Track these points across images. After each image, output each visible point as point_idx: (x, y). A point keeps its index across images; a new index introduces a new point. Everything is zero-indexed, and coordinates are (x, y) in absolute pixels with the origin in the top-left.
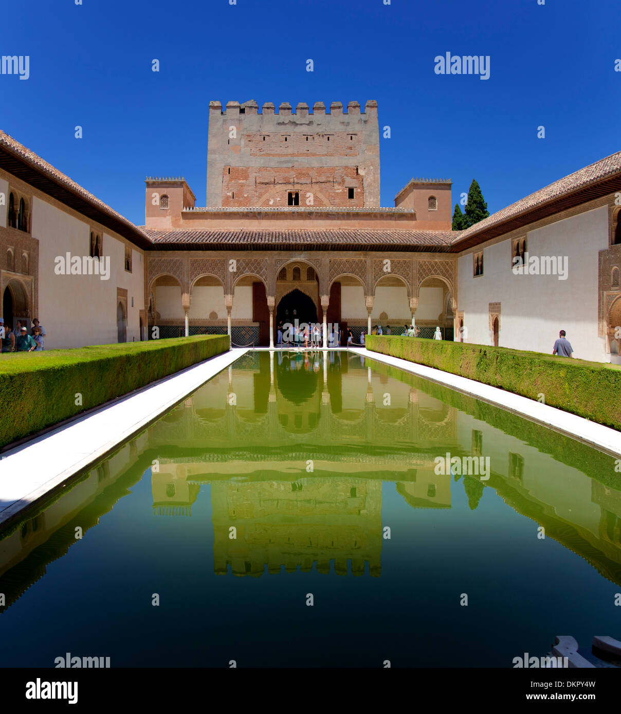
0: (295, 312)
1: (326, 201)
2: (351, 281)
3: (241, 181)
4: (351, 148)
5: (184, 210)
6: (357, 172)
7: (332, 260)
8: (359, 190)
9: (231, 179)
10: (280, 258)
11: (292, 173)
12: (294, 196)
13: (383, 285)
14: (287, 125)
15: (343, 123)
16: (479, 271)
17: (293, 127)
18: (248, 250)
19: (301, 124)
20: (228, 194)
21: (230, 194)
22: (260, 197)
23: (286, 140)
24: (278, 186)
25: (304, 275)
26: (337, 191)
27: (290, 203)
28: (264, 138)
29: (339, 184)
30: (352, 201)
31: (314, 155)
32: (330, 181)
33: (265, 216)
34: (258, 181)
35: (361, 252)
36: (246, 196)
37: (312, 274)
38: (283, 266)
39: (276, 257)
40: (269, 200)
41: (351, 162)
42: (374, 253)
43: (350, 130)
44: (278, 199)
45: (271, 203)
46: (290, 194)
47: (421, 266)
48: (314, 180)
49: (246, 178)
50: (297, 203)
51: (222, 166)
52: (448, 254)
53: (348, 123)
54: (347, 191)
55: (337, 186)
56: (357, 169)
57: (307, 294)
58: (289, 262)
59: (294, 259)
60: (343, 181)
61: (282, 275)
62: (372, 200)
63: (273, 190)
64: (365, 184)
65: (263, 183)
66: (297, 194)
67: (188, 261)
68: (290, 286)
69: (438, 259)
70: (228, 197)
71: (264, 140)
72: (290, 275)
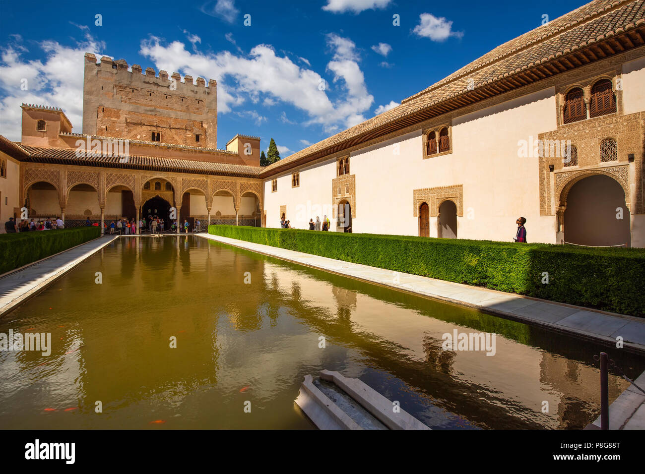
0: (156, 211)
1: (180, 141)
2: (197, 192)
3: (113, 119)
4: (198, 109)
5: (62, 134)
6: (202, 126)
7: (184, 179)
8: (203, 137)
9: (105, 116)
10: (146, 175)
11: (155, 119)
12: (156, 135)
13: (218, 195)
14: (151, 85)
15: (193, 91)
16: (275, 188)
17: (156, 87)
18: (119, 167)
19: (162, 86)
20: (102, 127)
21: (104, 127)
22: (129, 132)
23: (150, 95)
24: (144, 127)
25: (163, 187)
26: (188, 136)
27: (153, 139)
28: (133, 91)
29: (190, 130)
30: (198, 143)
31: (171, 109)
32: (183, 129)
33: (133, 145)
34: (128, 121)
35: (204, 175)
36: (117, 130)
37: (169, 187)
38: (147, 180)
39: (142, 174)
40: (136, 135)
41: (198, 118)
42: (212, 176)
43: (198, 97)
44: (144, 135)
45: (138, 137)
46: (153, 134)
47: (242, 185)
48: (172, 127)
49: (118, 117)
50: (158, 140)
51: (97, 105)
52: (258, 179)
53: (197, 92)
54: (194, 136)
55: (188, 132)
56: (202, 123)
57: (165, 199)
58: (151, 178)
59: (155, 177)
60: (192, 130)
61: (147, 186)
62: (211, 144)
63: (139, 129)
64: (207, 134)
65: (132, 123)
66: (158, 134)
67: (65, 172)
68: (153, 193)
69: (252, 182)
70: (102, 129)
71: (133, 92)
72: (153, 187)
